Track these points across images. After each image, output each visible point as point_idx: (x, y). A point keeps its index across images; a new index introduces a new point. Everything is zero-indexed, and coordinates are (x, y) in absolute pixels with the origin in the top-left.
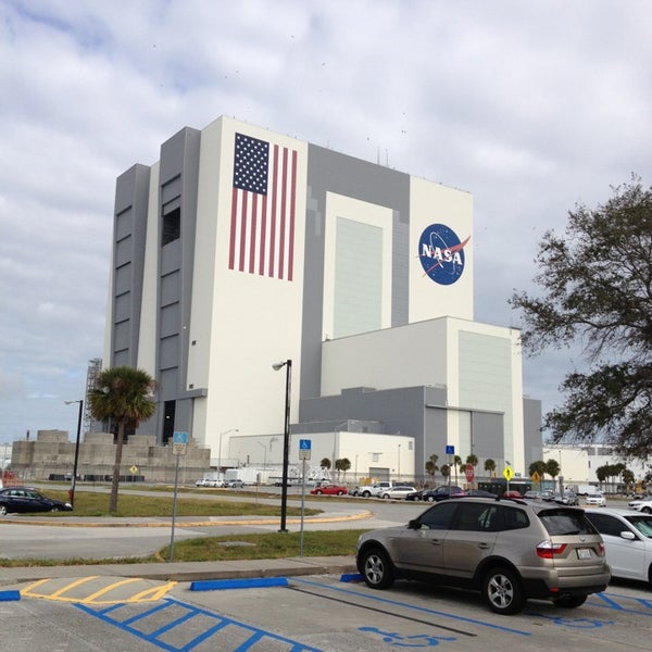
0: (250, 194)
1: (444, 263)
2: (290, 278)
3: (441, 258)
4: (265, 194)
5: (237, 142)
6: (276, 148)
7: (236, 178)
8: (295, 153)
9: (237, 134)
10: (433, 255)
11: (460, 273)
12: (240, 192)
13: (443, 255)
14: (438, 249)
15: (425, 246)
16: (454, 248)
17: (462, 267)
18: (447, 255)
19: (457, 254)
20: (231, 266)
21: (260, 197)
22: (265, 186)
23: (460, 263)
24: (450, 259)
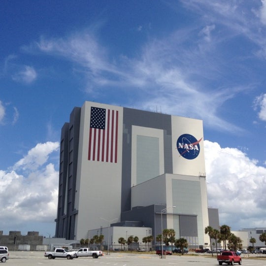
0: (97, 130)
1: (189, 150)
2: (116, 162)
3: (188, 148)
4: (104, 129)
5: (92, 110)
6: (109, 111)
7: (91, 124)
8: (117, 112)
9: (92, 107)
10: (184, 147)
11: (198, 154)
12: (93, 129)
13: (189, 147)
14: (186, 145)
15: (180, 144)
16: (194, 144)
17: (199, 151)
18: (191, 147)
19: (196, 146)
20: (89, 159)
21: (102, 130)
22: (104, 126)
23: (197, 149)
24: (193, 148)
